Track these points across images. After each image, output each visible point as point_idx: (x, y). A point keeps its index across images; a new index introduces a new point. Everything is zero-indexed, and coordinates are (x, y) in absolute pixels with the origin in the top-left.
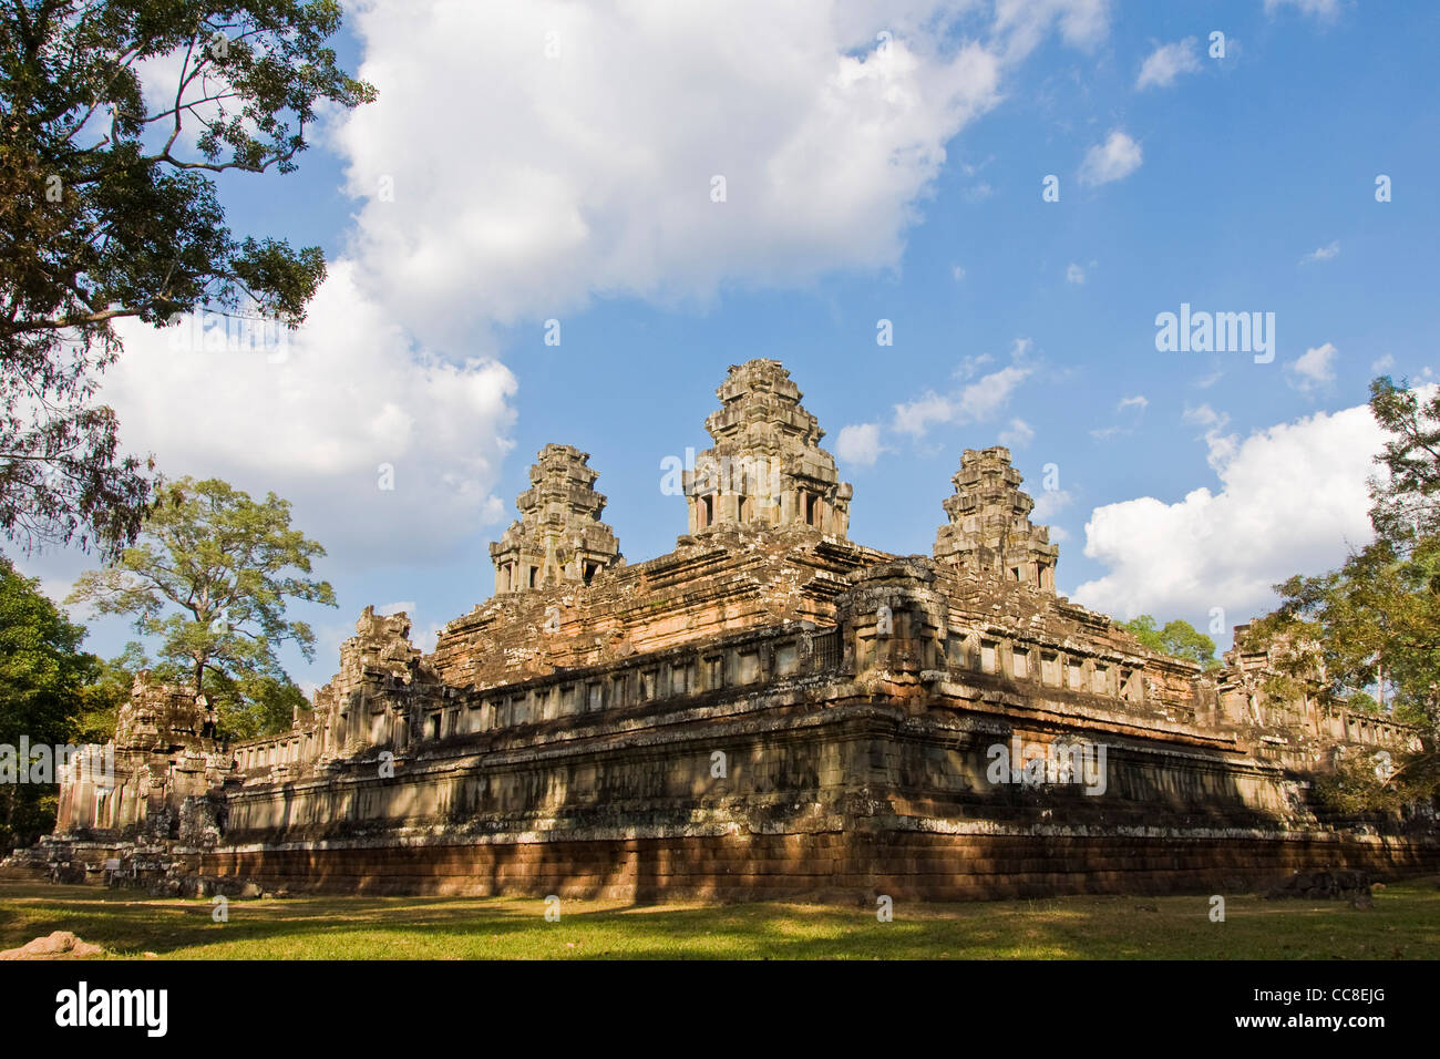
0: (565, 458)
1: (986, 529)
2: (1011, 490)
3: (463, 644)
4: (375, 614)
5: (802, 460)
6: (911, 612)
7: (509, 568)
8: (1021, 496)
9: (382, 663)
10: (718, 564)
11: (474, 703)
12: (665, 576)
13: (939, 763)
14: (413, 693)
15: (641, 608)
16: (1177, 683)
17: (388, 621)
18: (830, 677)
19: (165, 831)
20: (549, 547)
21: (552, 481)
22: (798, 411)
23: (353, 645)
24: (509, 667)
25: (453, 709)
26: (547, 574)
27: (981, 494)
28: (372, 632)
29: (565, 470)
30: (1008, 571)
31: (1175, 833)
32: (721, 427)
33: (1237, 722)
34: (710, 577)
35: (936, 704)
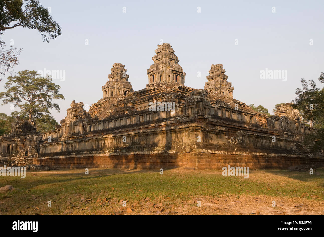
0: (119, 66)
1: (217, 83)
2: (222, 74)
3: (96, 109)
4: (75, 102)
5: (175, 67)
6: (202, 102)
7: (106, 91)
8: (225, 75)
9: (77, 114)
10: (156, 91)
11: (99, 123)
12: (143, 94)
13: (211, 137)
14: (85, 121)
15: (138, 101)
16: (262, 119)
17: (78, 104)
18: (183, 117)
19: (24, 154)
20: (116, 87)
21: (116, 72)
22: (174, 55)
23: (70, 110)
24: (107, 114)
25: (95, 124)
26: (115, 93)
27: (215, 75)
28: (74, 107)
29: (119, 69)
30: (222, 93)
31: (266, 154)
32: (156, 59)
33: (278, 128)
34: (153, 94)
35: (208, 123)
